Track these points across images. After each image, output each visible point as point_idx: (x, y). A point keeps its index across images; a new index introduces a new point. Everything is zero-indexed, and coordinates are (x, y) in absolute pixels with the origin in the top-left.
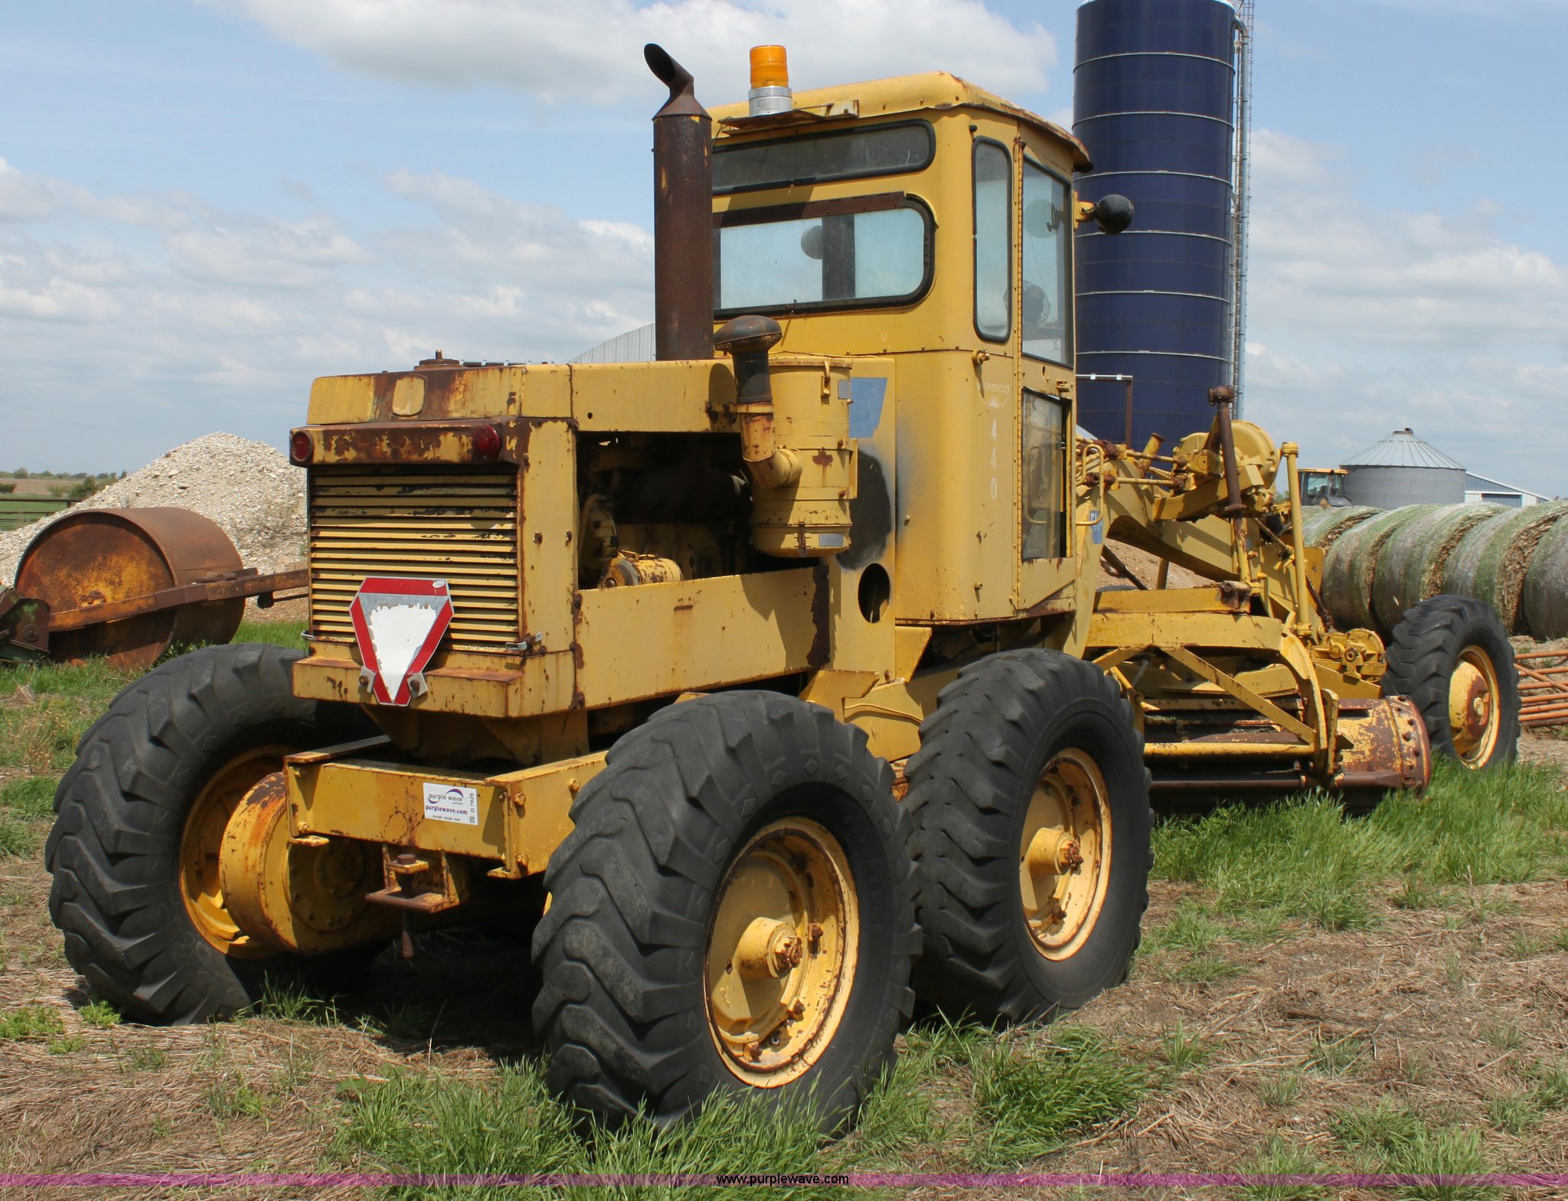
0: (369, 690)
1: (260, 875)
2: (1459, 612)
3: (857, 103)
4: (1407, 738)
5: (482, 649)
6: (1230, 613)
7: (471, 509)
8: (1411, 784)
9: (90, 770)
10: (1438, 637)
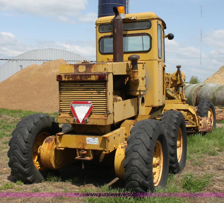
0: (75, 121)
1: (50, 156)
2: (208, 102)
3: (136, 17)
4: (208, 124)
5: (99, 113)
6: (183, 103)
7: (96, 89)
8: (210, 131)
9: (18, 138)
10: (206, 107)
